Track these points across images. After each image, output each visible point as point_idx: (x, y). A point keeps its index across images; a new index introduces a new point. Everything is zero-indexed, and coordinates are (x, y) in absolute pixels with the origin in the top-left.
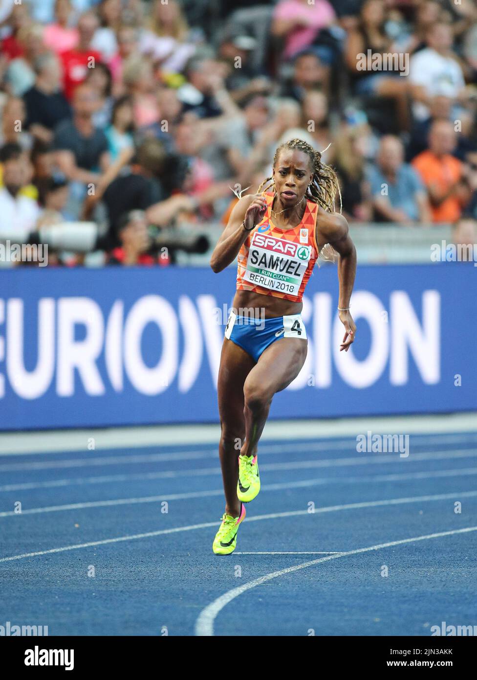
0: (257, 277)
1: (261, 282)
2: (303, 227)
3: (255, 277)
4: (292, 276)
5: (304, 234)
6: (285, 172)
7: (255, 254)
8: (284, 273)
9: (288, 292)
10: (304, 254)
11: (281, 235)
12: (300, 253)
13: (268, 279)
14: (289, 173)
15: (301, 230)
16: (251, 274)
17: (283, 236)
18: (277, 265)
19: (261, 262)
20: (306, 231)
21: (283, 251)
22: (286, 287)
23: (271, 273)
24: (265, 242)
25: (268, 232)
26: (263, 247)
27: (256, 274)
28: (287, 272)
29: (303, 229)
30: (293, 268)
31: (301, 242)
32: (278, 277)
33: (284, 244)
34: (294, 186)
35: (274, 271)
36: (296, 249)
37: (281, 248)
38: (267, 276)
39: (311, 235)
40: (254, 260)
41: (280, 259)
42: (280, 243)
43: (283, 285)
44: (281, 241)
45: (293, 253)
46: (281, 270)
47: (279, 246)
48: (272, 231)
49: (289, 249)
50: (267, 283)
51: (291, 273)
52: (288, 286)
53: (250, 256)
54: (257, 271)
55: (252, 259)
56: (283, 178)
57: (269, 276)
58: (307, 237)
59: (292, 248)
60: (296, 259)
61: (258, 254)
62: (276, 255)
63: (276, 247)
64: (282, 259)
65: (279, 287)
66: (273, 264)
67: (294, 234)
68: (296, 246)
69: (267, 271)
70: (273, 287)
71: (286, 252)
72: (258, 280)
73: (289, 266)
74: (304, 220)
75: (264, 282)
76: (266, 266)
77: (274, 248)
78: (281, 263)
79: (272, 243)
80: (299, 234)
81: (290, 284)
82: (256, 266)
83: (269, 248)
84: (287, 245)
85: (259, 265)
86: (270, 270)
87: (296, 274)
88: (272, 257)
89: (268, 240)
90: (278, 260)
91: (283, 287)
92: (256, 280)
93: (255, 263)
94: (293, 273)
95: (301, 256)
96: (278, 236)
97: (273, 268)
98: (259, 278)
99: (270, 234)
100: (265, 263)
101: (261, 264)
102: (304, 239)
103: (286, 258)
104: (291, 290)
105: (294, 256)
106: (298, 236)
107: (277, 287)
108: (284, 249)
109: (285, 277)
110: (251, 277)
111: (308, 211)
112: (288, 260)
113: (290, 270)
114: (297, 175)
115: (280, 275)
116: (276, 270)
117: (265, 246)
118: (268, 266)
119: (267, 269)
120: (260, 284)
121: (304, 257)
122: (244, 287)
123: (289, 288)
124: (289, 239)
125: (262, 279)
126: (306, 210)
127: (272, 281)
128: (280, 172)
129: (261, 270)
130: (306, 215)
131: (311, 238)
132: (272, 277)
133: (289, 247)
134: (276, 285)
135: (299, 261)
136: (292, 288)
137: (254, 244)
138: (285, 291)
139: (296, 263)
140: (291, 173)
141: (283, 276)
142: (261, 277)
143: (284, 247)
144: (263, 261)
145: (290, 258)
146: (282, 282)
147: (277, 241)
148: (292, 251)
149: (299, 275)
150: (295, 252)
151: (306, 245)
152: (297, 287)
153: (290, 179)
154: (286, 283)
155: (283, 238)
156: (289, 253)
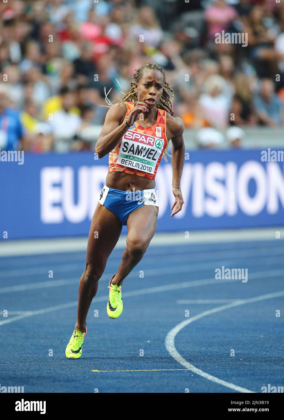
0: (127, 161)
1: (130, 165)
2: (158, 126)
3: (125, 162)
4: (151, 160)
5: (159, 131)
6: (148, 85)
7: (126, 145)
8: (145, 158)
9: (148, 172)
10: (159, 144)
11: (143, 131)
12: (157, 144)
13: (135, 162)
14: (152, 86)
15: (157, 127)
16: (122, 159)
17: (145, 131)
18: (142, 152)
19: (130, 150)
20: (160, 128)
21: (145, 142)
22: (147, 168)
23: (137, 158)
24: (133, 136)
25: (135, 129)
26: (132, 139)
27: (125, 159)
28: (148, 157)
29: (158, 127)
30: (152, 154)
31: (157, 135)
32: (142, 161)
33: (146, 137)
34: (155, 94)
35: (139, 157)
36: (154, 141)
37: (144, 140)
38: (134, 160)
39: (164, 131)
40: (125, 149)
41: (144, 148)
42: (143, 137)
43: (145, 167)
44: (144, 135)
45: (152, 144)
46: (144, 156)
47: (143, 139)
48: (137, 128)
49: (150, 141)
50: (134, 165)
51: (150, 158)
52: (148, 167)
53: (122, 146)
54: (127, 157)
55: (123, 149)
56: (147, 89)
57: (136, 160)
58: (161, 133)
59: (152, 140)
60: (154, 148)
61: (128, 145)
62: (141, 145)
63: (141, 139)
64: (145, 148)
65: (142, 168)
66: (139, 152)
67: (152, 130)
68: (154, 139)
69: (134, 157)
70: (139, 168)
71: (147, 143)
72: (128, 164)
73: (149, 153)
74: (158, 121)
75: (132, 165)
76: (133, 154)
77: (139, 140)
78: (144, 150)
79: (138, 136)
80: (155, 130)
81: (149, 166)
82: (126, 153)
83: (136, 140)
84: (148, 138)
85: (128, 153)
86: (137, 156)
87: (153, 159)
88: (138, 146)
89: (135, 134)
90: (142, 148)
91: (144, 169)
92: (126, 163)
93: (125, 151)
94: (151, 158)
95: (158, 146)
96: (141, 132)
97: (138, 155)
98: (128, 162)
99: (136, 130)
100: (133, 151)
101: (130, 152)
102: (159, 134)
103: (148, 147)
104: (150, 170)
105: (153, 146)
106: (154, 132)
107: (141, 168)
108: (146, 141)
109: (146, 161)
110: (122, 161)
111: (160, 115)
112: (149, 149)
113: (150, 156)
114: (156, 87)
115: (143, 160)
116: (141, 156)
117: (133, 139)
118: (135, 153)
119: (134, 155)
120: (129, 166)
121: (160, 147)
122: (116, 169)
123: (149, 169)
124: (149, 134)
125: (131, 163)
126: (158, 114)
127: (138, 164)
128: (144, 85)
129: (130, 156)
130: (159, 118)
131: (163, 133)
132: (138, 161)
133: (149, 139)
134: (141, 166)
135: (156, 149)
136: (150, 168)
137: (125, 138)
138: (146, 171)
139: (154, 151)
140: (153, 86)
141: (145, 160)
142: (130, 161)
143: (146, 140)
144: (132, 149)
145: (151, 148)
146: (144, 165)
147: (141, 135)
148: (152, 142)
149: (155, 160)
150: (153, 143)
151: (160, 138)
152: (153, 168)
153: (152, 90)
154: (147, 166)
155: (145, 133)
156: (149, 144)
